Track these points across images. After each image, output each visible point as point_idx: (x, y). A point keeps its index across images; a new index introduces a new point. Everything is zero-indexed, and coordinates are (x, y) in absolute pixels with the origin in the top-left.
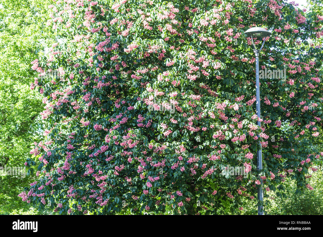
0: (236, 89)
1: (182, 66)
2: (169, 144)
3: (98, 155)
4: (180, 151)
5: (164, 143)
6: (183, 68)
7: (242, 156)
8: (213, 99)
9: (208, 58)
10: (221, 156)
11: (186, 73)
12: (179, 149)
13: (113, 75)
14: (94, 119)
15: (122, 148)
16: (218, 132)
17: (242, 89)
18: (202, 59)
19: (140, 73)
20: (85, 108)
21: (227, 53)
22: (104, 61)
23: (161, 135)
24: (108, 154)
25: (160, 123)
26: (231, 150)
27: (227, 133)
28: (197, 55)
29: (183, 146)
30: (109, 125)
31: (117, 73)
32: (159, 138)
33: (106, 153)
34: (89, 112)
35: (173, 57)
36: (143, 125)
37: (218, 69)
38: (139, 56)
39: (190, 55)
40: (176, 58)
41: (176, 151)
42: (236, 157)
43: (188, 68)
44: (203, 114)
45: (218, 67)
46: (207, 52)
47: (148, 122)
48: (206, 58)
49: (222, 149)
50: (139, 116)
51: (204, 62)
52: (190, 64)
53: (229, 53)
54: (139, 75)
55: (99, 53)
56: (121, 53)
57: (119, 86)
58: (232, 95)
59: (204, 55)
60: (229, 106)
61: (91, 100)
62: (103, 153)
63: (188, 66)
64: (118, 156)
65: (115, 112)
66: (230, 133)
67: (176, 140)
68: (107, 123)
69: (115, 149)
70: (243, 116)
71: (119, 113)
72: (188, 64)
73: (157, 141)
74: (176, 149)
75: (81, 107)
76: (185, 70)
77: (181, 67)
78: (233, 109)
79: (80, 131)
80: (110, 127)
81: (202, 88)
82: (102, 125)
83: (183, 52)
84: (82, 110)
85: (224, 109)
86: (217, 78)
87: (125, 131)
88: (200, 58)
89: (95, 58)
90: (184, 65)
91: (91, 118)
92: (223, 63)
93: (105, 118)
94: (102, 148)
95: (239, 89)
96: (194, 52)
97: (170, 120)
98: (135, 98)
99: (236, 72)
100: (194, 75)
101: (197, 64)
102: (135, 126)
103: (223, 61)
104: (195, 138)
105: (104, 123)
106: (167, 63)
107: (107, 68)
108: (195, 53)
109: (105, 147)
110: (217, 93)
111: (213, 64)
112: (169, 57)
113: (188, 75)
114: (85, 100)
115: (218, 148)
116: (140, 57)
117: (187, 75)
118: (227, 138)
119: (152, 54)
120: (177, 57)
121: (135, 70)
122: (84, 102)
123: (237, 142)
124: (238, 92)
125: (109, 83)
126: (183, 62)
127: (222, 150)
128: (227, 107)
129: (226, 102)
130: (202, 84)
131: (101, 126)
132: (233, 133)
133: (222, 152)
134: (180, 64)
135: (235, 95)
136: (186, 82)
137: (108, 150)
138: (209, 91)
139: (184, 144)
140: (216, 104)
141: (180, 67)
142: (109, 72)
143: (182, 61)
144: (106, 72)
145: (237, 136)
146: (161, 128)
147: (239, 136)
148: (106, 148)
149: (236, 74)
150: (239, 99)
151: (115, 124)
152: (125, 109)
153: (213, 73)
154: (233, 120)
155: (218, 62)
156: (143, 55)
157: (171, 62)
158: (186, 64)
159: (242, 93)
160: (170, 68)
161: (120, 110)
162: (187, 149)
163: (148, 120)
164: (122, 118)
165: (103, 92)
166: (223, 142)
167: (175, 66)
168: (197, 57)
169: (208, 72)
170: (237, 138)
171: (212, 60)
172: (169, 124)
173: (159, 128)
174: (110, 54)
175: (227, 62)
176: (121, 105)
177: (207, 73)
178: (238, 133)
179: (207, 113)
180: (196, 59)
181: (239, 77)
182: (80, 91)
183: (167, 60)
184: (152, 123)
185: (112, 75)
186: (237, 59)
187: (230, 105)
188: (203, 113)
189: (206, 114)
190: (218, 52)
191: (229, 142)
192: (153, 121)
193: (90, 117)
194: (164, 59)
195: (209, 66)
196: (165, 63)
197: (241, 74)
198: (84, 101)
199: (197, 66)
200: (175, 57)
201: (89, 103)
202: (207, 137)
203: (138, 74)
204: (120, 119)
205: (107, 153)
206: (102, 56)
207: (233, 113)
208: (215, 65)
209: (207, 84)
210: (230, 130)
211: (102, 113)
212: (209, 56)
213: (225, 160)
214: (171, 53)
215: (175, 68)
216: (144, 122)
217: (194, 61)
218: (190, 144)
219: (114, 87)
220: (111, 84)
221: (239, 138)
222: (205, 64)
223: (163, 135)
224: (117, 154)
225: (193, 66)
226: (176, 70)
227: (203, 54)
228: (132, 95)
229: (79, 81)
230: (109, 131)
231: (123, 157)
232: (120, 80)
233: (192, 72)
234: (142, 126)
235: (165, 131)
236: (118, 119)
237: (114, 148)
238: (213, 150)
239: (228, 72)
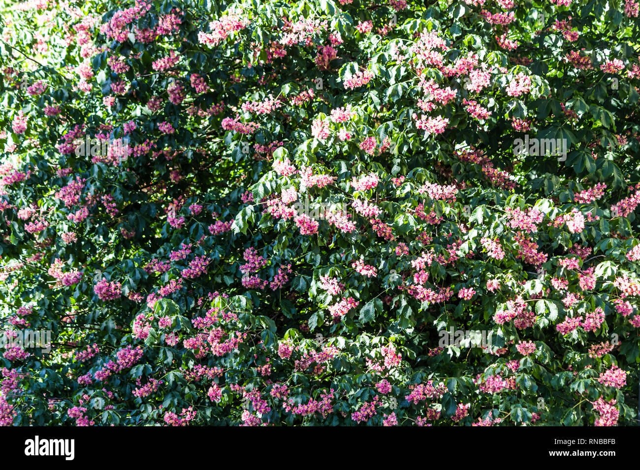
0: (579, 161)
1: (400, 88)
2: (346, 343)
3: (109, 378)
4: (382, 364)
5: (332, 340)
6: (401, 93)
7: (589, 377)
8: (498, 197)
9: (489, 60)
10: (518, 380)
11: (411, 111)
12: (380, 359)
13: (161, 119)
14: (97, 265)
15: (191, 356)
16: (512, 303)
17: (600, 162)
18: (469, 65)
19: (253, 113)
20: (66, 228)
21: (555, 45)
22: (130, 75)
23: (321, 313)
24: (140, 373)
25: (317, 276)
26: (552, 359)
27: (541, 305)
28: (448, 50)
29: (392, 347)
30: (147, 284)
31: (174, 112)
32: (313, 322)
33: (134, 371)
34: (80, 239)
35: (367, 60)
36: (262, 283)
37: (519, 97)
38: (251, 56)
39: (427, 52)
40: (379, 61)
41: (369, 364)
42: (567, 383)
43: (417, 94)
44: (465, 246)
45: (521, 88)
46: (483, 40)
47: (276, 273)
48: (480, 62)
49: (522, 356)
50: (248, 254)
51: (474, 74)
52: (427, 79)
53: (560, 44)
54: (249, 121)
55: (114, 48)
56: (189, 47)
57: (180, 155)
58: (564, 183)
59: (475, 50)
60: (553, 217)
61: (85, 202)
62: (127, 371)
63: (418, 88)
64: (174, 382)
65: (167, 240)
66: (553, 307)
67: (370, 328)
68: (138, 275)
69: (166, 358)
70: (600, 252)
71: (178, 244)
72: (417, 82)
73: (306, 334)
74: (370, 357)
75: (53, 224)
76: (408, 100)
77: (395, 93)
78: (565, 228)
79: (48, 302)
80: (149, 289)
81: (465, 159)
82: (121, 281)
83: (401, 40)
84: (55, 233)
85: (535, 230)
86: (514, 128)
87: (200, 302)
88: (459, 62)
89: (99, 63)
90: (404, 84)
91: (84, 261)
92: (537, 77)
93: (133, 261)
94: (121, 356)
95: (588, 164)
96: (439, 42)
97: (353, 266)
98: (235, 195)
99: (582, 108)
100: (439, 117)
101: (449, 81)
102: (232, 286)
103: (539, 69)
104: (435, 322)
105: (127, 278)
106: (349, 78)
107: (140, 95)
108: (444, 43)
109: (133, 352)
110: (512, 178)
111: (503, 80)
112: (354, 59)
113: (419, 117)
114: (66, 201)
115: (508, 353)
116: (254, 59)
117: (414, 116)
118: (543, 323)
119: (293, 50)
120: (381, 60)
121: (235, 102)
122: (63, 210)
123: (575, 334)
124: (585, 172)
125: (148, 145)
126: (403, 73)
127: (522, 361)
128: (546, 220)
129: (544, 206)
130: (462, 147)
131: (119, 285)
132: (561, 306)
133: (521, 367)
134: (392, 81)
135: (574, 184)
136: (411, 141)
137: (141, 362)
138: (488, 169)
139: (397, 343)
140: (508, 214)
141: (389, 91)
142: (147, 110)
143: (398, 70)
144: (138, 110)
145: (576, 315)
146: (320, 291)
147: (583, 315)
148: (136, 354)
149: (580, 113)
150: (586, 197)
151: (166, 280)
152: (201, 231)
153: (502, 111)
154: (565, 263)
155: (521, 74)
156: (265, 54)
157: (360, 74)
158: (412, 81)
159: (597, 175)
160: (358, 94)
161: (184, 233)
162: (405, 358)
163: (277, 265)
164: (190, 258)
165: (124, 177)
166: (530, 334)
167: (372, 88)
168: (450, 58)
169: (485, 107)
170: (576, 322)
171: (502, 65)
172: (349, 279)
173: (313, 291)
174: (152, 49)
175: (552, 72)
176: (188, 218)
177: (484, 111)
178: (581, 305)
179: (477, 240)
180: (446, 65)
181: (591, 124)
182: (48, 172)
183: (348, 67)
184: (291, 276)
185: (157, 119)
186: (587, 64)
187: (557, 215)
188: (464, 241)
189: (474, 246)
190: (521, 41)
191: (550, 335)
192: (294, 267)
193: (80, 259)
194: (335, 65)
195: (489, 89)
196: (339, 80)
197: (599, 114)
198: (62, 204)
199: (448, 88)
200: (375, 59)
201: (78, 213)
202: (475, 319)
203: (247, 116)
204: (183, 263)
205: (136, 372)
206: (122, 58)
207: (566, 241)
208: (513, 84)
209: (482, 146)
210: (553, 296)
211: (123, 244)
212: (492, 55)
213: (532, 391)
214: (362, 45)
215: (373, 94)
216: (264, 273)
217: (441, 69)
218: (416, 341)
219: (162, 159)
220: (153, 149)
221: (582, 321)
222: (477, 81)
223: (327, 312)
224: (171, 376)
225: (437, 86)
226: (376, 100)
227: (470, 48)
228: (223, 186)
229: (43, 141)
230: (144, 301)
231: (193, 382)
232: (182, 137)
233: (434, 106)
234: (256, 284)
235: (333, 303)
236: (177, 263)
237: (161, 355)
238: (493, 358)
239: (554, 109)
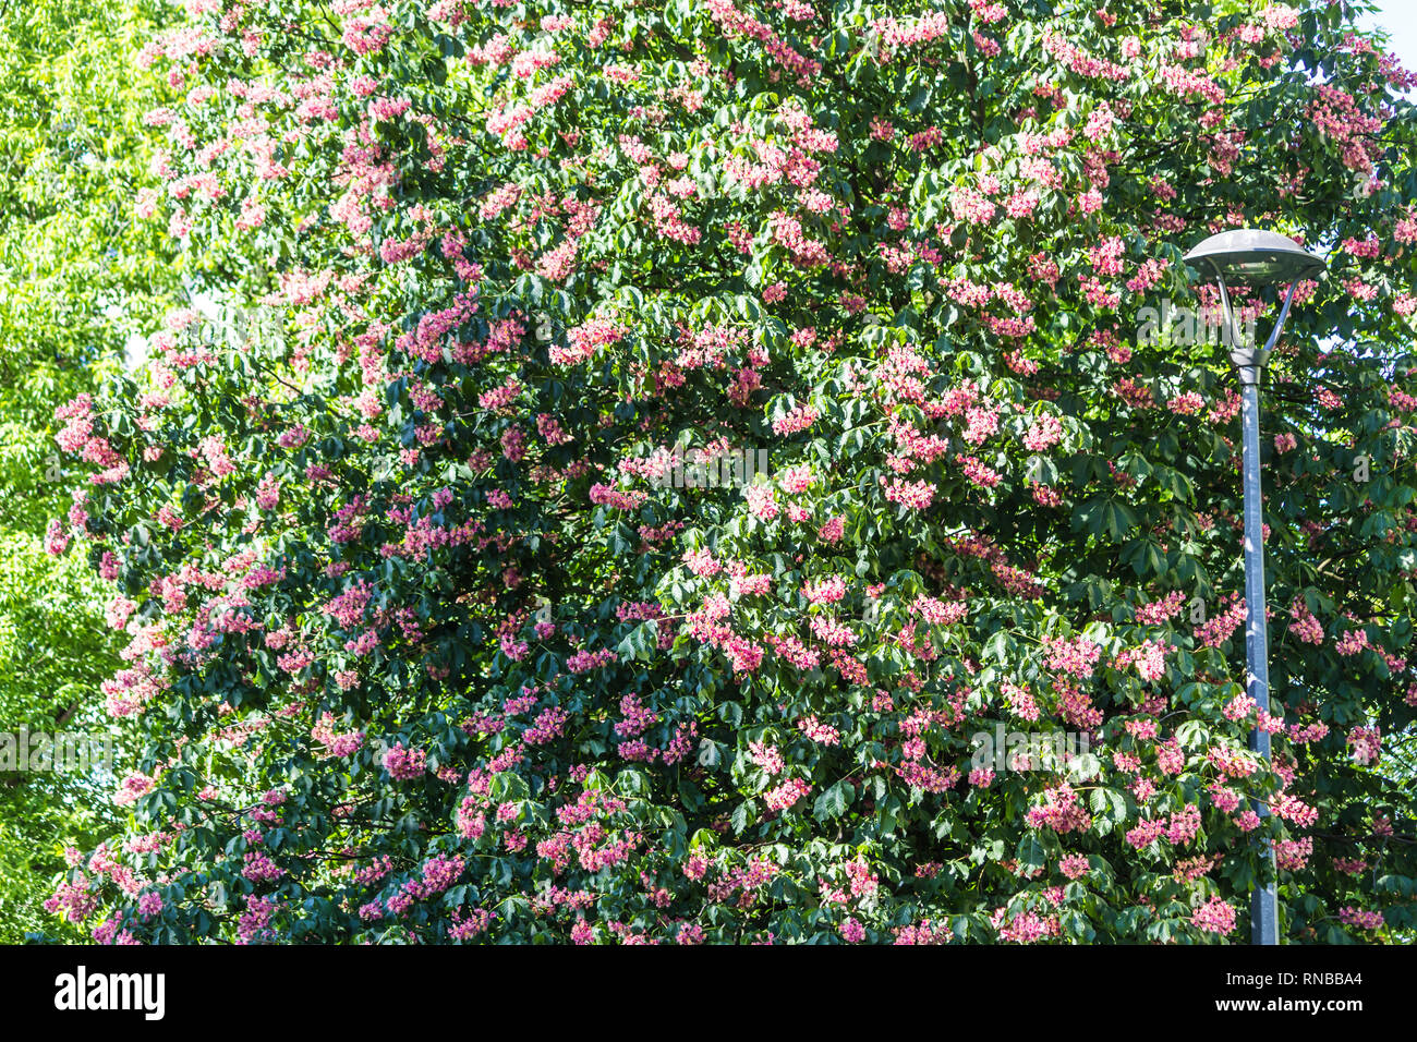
0: (1139, 556)
1: (859, 435)
2: (791, 856)
3: (410, 909)
4: (847, 890)
5: (767, 850)
6: (861, 443)
7: (1175, 916)
8: (1019, 614)
9: (996, 392)
10: (1063, 921)
11: (878, 472)
12: (844, 884)
13: (491, 485)
14: (388, 722)
16: (1054, 792)
17: (1174, 555)
18: (964, 399)
19: (635, 477)
20: (342, 663)
21: (1094, 369)
22: (445, 414)
23: (751, 803)
24: (461, 900)
25: (744, 740)
26: (1117, 883)
27: (1099, 797)
28: (932, 375)
29: (862, 862)
30: (467, 754)
31: (512, 472)
32: (740, 821)
33: (449, 896)
34: (364, 684)
35: (806, 392)
36: (649, 752)
37: (1044, 452)
38: (631, 384)
39: (899, 379)
40: (825, 392)
41: (825, 891)
42: (1142, 927)
43: (886, 444)
44: (975, 697)
45: (1044, 438)
46: (985, 361)
47: (672, 737)
48: (981, 395)
49: (1067, 881)
50: (628, 703)
51: (972, 414)
52: (901, 422)
53: (1103, 367)
54: (628, 488)
55: (421, 373)
56: (538, 370)
57: (518, 544)
58: (1119, 591)
59: (974, 377)
60: (1114, 652)
61: (371, 621)
62: (437, 897)
63: (888, 436)
64: (514, 916)
65: (500, 681)
66: (1119, 801)
67: (828, 830)
68: (453, 739)
69: (501, 875)
70: (1180, 705)
71: (517, 688)
72: (886, 426)
73: (727, 838)
74: (827, 879)
75: (320, 656)
76: (872, 455)
77: (852, 443)
78: (1134, 672)
79: (310, 782)
80: (471, 761)
81: (964, 552)
82: (425, 748)
83: (858, 360)
84: (325, 671)
85: (1089, 674)
86: (1038, 501)
87: (552, 784)
88: (948, 395)
89: (396, 394)
90: (866, 428)
91: (368, 718)
92: (1071, 419)
93: (444, 712)
94: (430, 871)
95: (1155, 560)
96: (917, 362)
97: (801, 726)
98: (605, 609)
99: (1143, 470)
100: (922, 482)
101: (935, 425)
102: (603, 757)
103: (1073, 406)
104: (933, 824)
105: (435, 742)
106: (781, 417)
107: (455, 448)
108: (926, 364)
109: (448, 865)
110: (1038, 581)
111: (1018, 423)
112: (786, 390)
113: (890, 481)
114: (340, 617)
115: (1045, 875)
116: (636, 389)
117: (882, 480)
118: (1104, 826)
119: (695, 375)
120: (830, 389)
121: (609, 459)
122: (336, 633)
123: (1155, 848)
124: (1152, 573)
125: (472, 527)
126: (863, 411)
127: (1069, 888)
128: (1105, 658)
129: (1099, 634)
130: (958, 533)
131: (422, 754)
132: (1132, 800)
133: (1067, 898)
134: (847, 424)
135: (1134, 593)
136: (880, 521)
137: (462, 881)
138: (1000, 568)
139: (870, 856)
140: (1044, 646)
141: (844, 440)
142: (466, 470)
143: (856, 406)
144: (452, 471)
145: (1156, 816)
146: (750, 767)
147: (1167, 816)
148: (454, 869)
149: (1141, 479)
150: (1154, 615)
151: (499, 746)
152: (554, 666)
153: (1018, 473)
154: (1135, 728)
155: (1046, 415)
156: (653, 382)
157: (799, 411)
158: (879, 424)
159: (1169, 577)
160: (794, 445)
161: (528, 668)
162: (883, 881)
163: (674, 723)
164: (536, 711)
165: (434, 580)
166: (1076, 841)
167: (818, 435)
168: (936, 387)
169: (993, 467)
170: (1153, 827)
171: (1016, 400)
172: (791, 748)
173: (739, 766)
174: (477, 373)
175: (1092, 414)
176: (532, 645)
177: (991, 474)
178: (1162, 799)
179: (994, 688)
180: (928, 399)
181: (1157, 495)
182: (312, 568)
183: (779, 401)
184: (696, 742)
185: (483, 485)
186: (1146, 399)
187: (1121, 649)
188: (974, 688)
189: (990, 698)
190: (1042, 361)
191: (1111, 848)
192: (700, 728)
193: (362, 715)
194: (759, 397)
195: (996, 438)
196: (765, 422)
197: (1168, 480)
198: (334, 625)
199: (934, 437)
200: (820, 389)
201: (361, 640)
202: (993, 816)
203: (626, 480)
204: (525, 719)
205: (456, 898)
206: (432, 386)
207: (1136, 692)
208: (1034, 431)
209: (988, 531)
210: (1114, 779)
211: (428, 686)
212: (1000, 384)
213: (1086, 938)
214: (799, 367)
215: (819, 444)
216: (652, 734)
217: (921, 406)
218: (895, 850)
219: (492, 553)
220: (479, 533)
221: (1166, 826)
222: (979, 425)
223: (760, 801)
224: (509, 905)
225: (917, 433)
226: (824, 453)
227: (966, 374)
228: (583, 591)
230: (463, 781)
231: (543, 917)
232: (526, 513)
233: (912, 465)
234: (641, 754)
235: (771, 786)
236: (515, 719)
237: (493, 872)
238: (1023, 883)
239: (1098, 470)
